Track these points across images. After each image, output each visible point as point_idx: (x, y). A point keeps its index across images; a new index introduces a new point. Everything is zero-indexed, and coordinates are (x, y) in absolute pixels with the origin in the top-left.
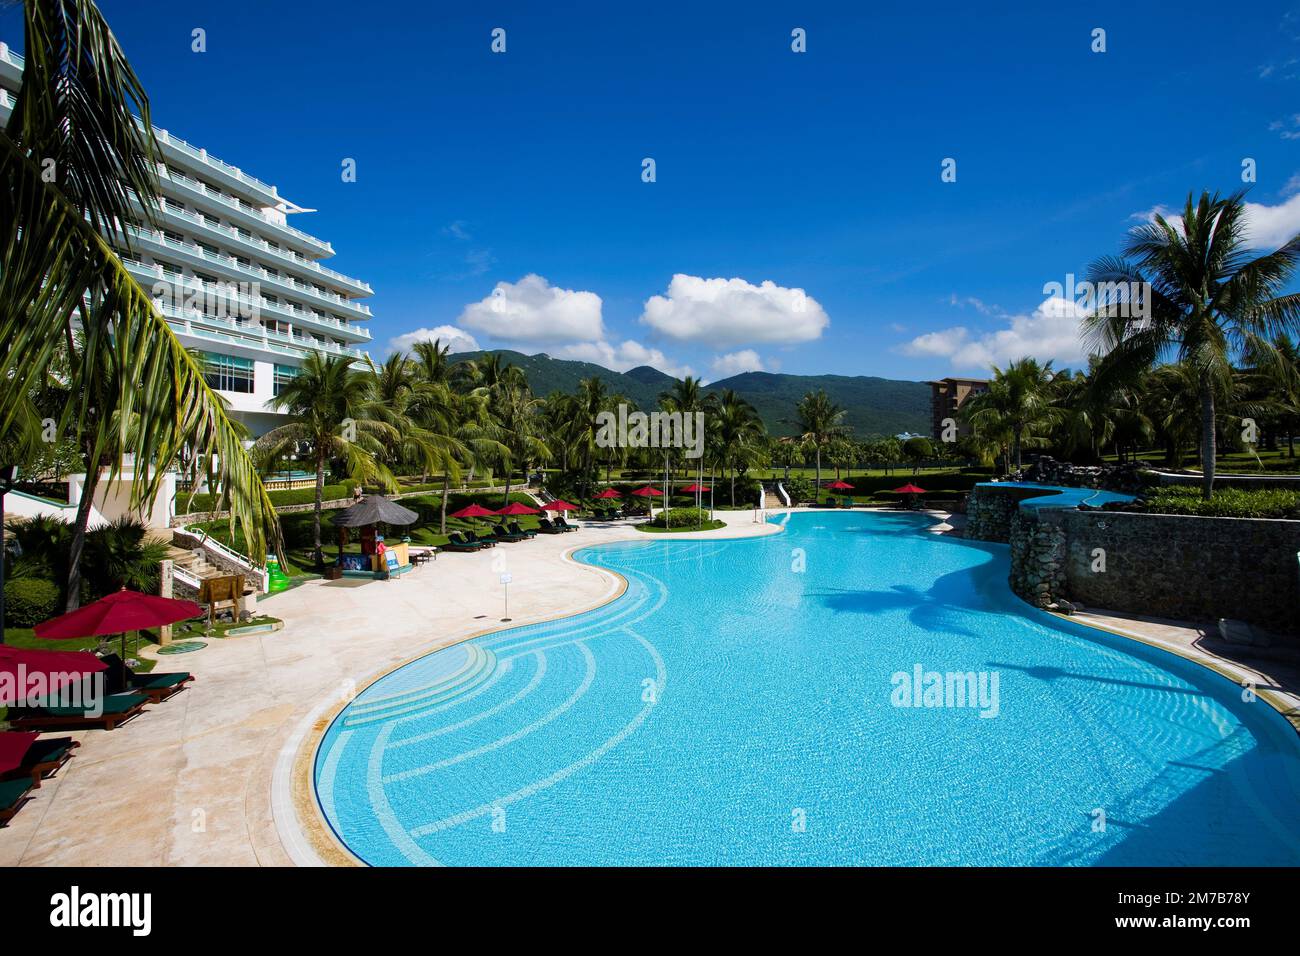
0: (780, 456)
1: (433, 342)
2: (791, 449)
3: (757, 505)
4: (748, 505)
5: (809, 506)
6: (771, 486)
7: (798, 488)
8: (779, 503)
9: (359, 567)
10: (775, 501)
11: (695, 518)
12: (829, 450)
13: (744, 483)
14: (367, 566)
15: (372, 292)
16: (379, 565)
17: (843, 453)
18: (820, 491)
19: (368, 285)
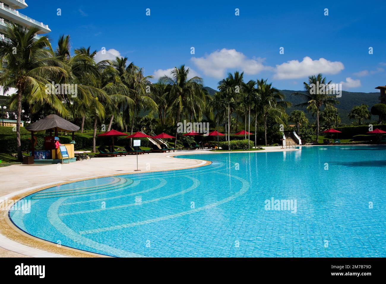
0: (293, 118)
1: (86, 48)
2: (300, 114)
3: (281, 144)
4: (275, 144)
5: (312, 145)
6: (289, 134)
7: (306, 134)
8: (294, 143)
9: (44, 157)
10: (292, 141)
11: (246, 145)
12: (323, 113)
13: (272, 131)
14: (49, 157)
15: (50, 30)
16: (56, 155)
17: (332, 115)
18: (319, 137)
19: (47, 26)
